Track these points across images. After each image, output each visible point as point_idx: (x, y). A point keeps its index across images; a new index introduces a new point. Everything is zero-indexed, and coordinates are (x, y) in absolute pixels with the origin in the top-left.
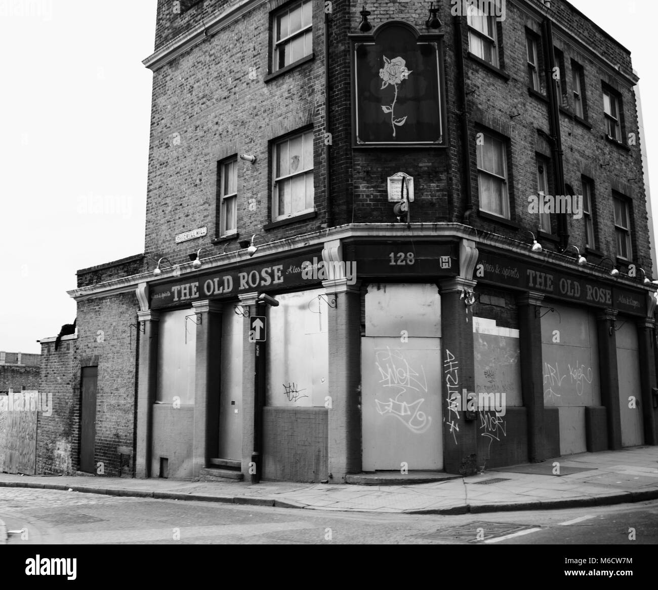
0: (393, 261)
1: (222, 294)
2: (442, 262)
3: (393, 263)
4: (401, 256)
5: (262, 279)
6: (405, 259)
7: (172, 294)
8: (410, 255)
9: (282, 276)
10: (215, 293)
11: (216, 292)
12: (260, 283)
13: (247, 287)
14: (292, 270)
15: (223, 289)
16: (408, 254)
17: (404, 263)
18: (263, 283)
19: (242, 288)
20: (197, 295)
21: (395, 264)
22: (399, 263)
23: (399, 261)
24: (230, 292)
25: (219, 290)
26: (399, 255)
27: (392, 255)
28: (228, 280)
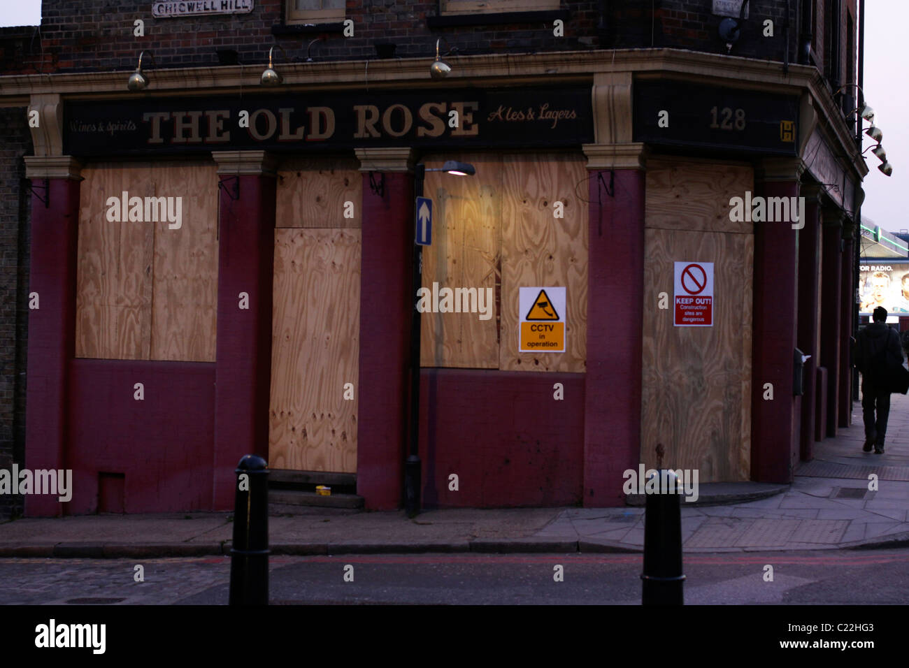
0: (715, 121)
1: (304, 141)
2: (784, 131)
3: (714, 125)
4: (726, 114)
5: (418, 121)
6: (733, 119)
7: (146, 128)
8: (740, 114)
9: (474, 122)
10: (282, 137)
11: (286, 135)
12: (414, 130)
13: (376, 134)
14: (504, 114)
15: (308, 131)
16: (738, 111)
17: (730, 127)
18: (422, 131)
19: (360, 134)
20: (226, 137)
21: (717, 126)
22: (724, 126)
23: (725, 122)
24: (327, 141)
25: (293, 131)
26: (723, 112)
27: (714, 110)
28: (322, 118)
